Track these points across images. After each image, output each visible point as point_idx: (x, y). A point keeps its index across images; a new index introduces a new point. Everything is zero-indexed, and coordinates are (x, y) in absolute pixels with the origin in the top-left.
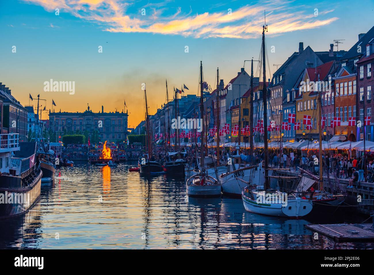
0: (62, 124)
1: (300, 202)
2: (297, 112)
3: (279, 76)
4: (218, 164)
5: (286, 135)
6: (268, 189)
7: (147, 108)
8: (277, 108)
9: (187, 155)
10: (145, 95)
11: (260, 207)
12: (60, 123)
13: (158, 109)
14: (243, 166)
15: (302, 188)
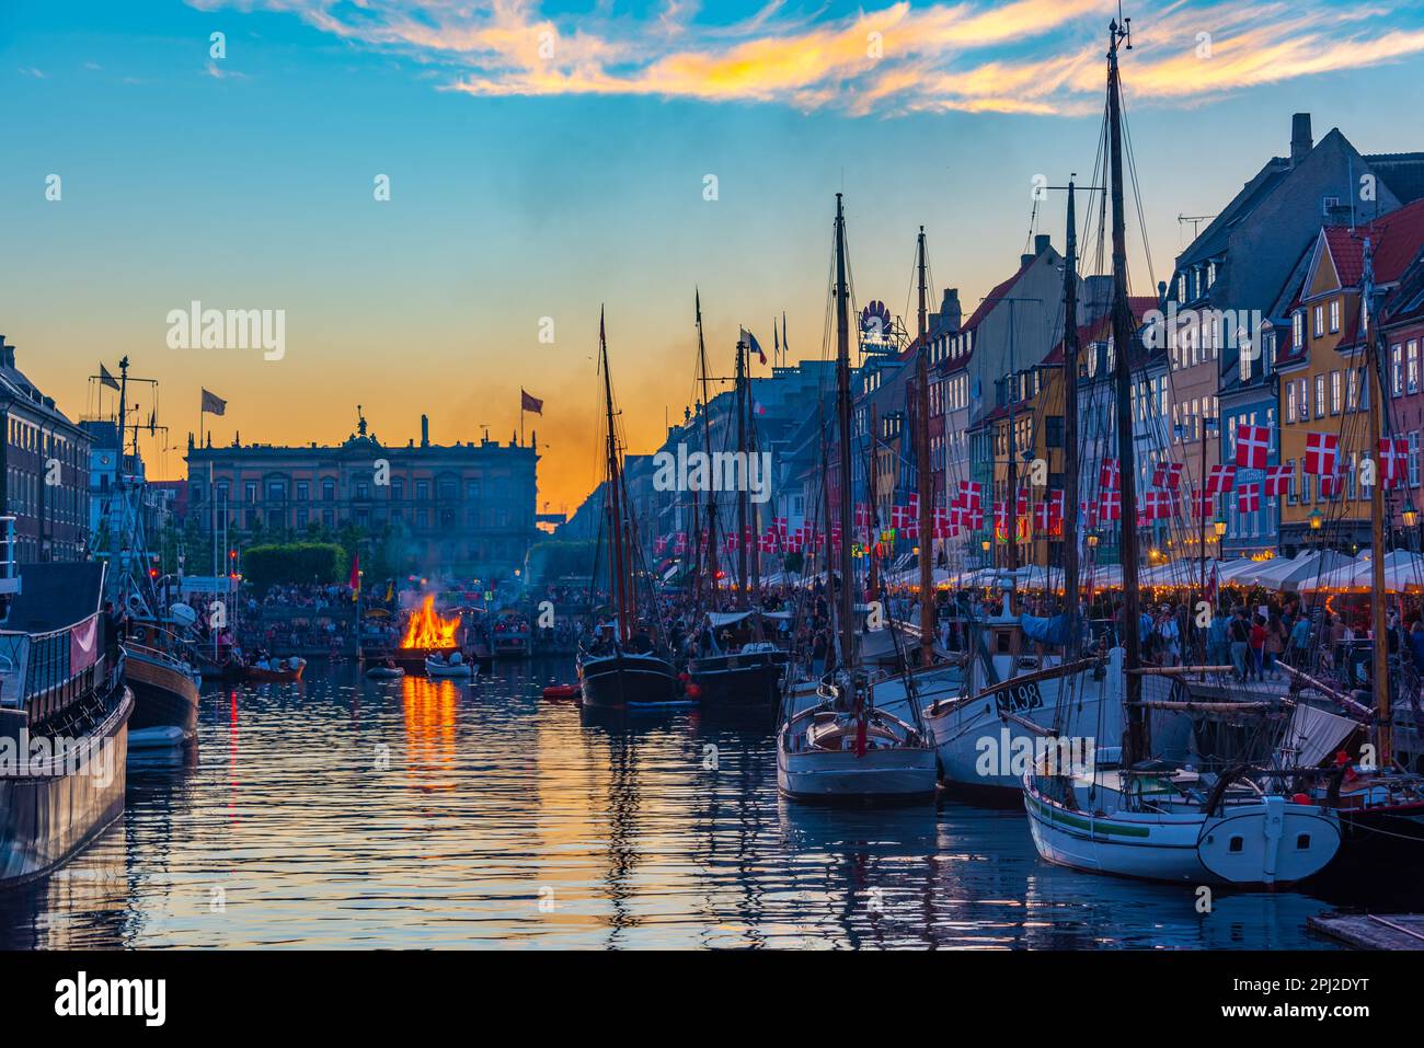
0: (244, 499)
1: (1281, 816)
2: (1283, 428)
3: (1201, 266)
4: (928, 658)
5: (1237, 530)
6: (1140, 760)
7: (610, 415)
8: (1195, 410)
9: (792, 623)
10: (602, 359)
11: (1102, 842)
12: (237, 493)
13: (671, 429)
14: (1032, 664)
15: (1298, 755)
